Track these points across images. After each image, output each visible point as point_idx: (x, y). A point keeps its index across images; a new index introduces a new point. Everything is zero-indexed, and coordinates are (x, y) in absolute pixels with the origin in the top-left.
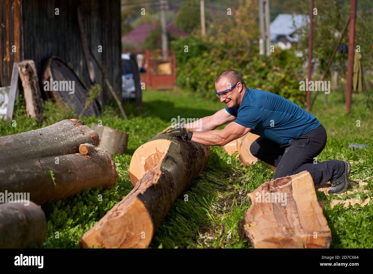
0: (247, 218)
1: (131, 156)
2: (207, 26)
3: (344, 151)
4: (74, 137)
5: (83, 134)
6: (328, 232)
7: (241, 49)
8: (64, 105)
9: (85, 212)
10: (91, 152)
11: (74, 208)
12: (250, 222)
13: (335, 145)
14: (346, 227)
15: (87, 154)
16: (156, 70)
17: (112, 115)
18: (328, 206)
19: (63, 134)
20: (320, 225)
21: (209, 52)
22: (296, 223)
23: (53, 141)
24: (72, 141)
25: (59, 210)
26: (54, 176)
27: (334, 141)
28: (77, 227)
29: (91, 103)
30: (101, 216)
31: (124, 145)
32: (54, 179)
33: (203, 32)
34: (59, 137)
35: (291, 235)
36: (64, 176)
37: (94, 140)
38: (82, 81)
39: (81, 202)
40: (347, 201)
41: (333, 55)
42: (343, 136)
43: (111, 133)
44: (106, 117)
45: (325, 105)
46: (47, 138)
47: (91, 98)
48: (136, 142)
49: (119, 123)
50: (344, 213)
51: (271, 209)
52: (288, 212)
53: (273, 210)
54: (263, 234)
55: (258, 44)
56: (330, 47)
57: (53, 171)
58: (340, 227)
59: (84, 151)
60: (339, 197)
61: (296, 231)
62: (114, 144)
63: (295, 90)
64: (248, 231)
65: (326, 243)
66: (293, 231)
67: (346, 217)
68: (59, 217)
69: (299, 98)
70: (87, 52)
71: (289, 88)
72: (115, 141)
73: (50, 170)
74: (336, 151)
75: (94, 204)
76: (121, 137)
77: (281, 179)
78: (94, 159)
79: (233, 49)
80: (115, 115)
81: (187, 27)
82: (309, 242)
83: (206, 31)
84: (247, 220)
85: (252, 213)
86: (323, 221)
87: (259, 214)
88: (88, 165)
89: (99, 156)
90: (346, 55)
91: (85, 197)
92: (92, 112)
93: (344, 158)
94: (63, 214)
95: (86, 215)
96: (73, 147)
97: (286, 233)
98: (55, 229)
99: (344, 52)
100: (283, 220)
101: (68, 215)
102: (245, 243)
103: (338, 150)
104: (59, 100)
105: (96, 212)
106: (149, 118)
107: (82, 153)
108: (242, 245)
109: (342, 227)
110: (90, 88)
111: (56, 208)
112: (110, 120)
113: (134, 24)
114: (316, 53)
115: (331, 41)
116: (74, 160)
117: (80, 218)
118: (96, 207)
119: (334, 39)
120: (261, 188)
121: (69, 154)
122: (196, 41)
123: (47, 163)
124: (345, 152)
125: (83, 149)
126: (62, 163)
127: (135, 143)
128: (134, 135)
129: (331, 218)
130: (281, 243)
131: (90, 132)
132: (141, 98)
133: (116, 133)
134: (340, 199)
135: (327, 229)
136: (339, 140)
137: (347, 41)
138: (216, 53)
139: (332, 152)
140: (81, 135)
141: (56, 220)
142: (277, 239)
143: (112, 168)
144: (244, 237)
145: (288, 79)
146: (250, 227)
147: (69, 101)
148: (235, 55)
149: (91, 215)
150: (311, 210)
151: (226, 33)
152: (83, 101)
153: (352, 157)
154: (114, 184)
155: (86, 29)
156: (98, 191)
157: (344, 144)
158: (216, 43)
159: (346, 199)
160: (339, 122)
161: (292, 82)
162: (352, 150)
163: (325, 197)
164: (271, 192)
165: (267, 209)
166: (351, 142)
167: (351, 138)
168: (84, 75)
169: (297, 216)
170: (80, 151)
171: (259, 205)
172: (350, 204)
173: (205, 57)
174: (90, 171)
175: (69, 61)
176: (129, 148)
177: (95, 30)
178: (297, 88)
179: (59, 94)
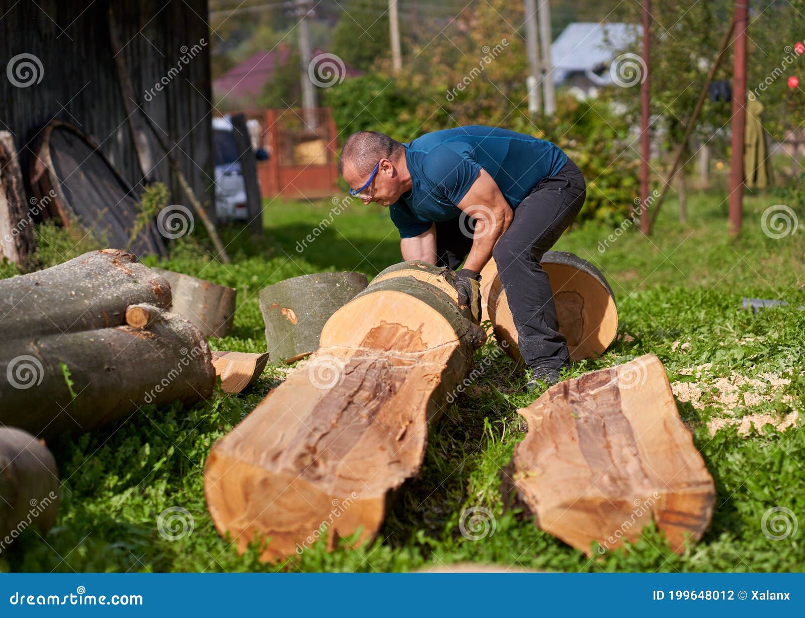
0: (521, 459)
1: (242, 341)
2: (405, 52)
3: (732, 315)
4: (113, 289)
5: (135, 282)
6: (708, 483)
7: (485, 103)
8: (83, 234)
9: (145, 460)
10: (154, 323)
11: (118, 451)
12: (527, 469)
13: (710, 303)
14: (745, 475)
15: (147, 328)
16: (292, 155)
17: (195, 254)
18: (703, 431)
19: (89, 283)
20: (688, 469)
21: (412, 111)
22: (632, 467)
23: (67, 298)
24: (110, 297)
25: (84, 456)
26: (70, 378)
27: (708, 296)
28: (128, 493)
29: (144, 226)
30: (181, 469)
31: (226, 318)
32: (70, 383)
33: (397, 63)
34: (78, 290)
35: (623, 493)
36: (94, 377)
37: (159, 295)
38: (123, 177)
39: (135, 437)
40: (746, 420)
41: (697, 107)
42: (728, 285)
43: (195, 290)
44: (183, 259)
45: (683, 223)
46: (53, 292)
47: (145, 214)
48: (254, 312)
49: (212, 272)
50: (739, 446)
51: (573, 439)
52: (612, 444)
53: (577, 439)
54: (559, 492)
55: (525, 89)
56: (690, 89)
57: (69, 366)
58: (731, 474)
59: (138, 319)
60: (725, 412)
61: (633, 482)
62: (204, 315)
63: (612, 190)
64: (524, 487)
65: (703, 508)
66: (626, 484)
67: (744, 454)
68: (85, 471)
69: (622, 208)
70: (133, 112)
71: (600, 186)
72: (205, 308)
73: (61, 364)
74: (712, 317)
75: (164, 443)
76: (219, 299)
77: (593, 375)
78: (162, 340)
79: (467, 103)
80: (201, 255)
81: (359, 58)
82: (663, 507)
83: (404, 63)
84: (519, 463)
85: (530, 448)
86: (694, 459)
87: (547, 451)
88: (149, 352)
89: (174, 333)
90: (727, 106)
91: (144, 427)
92: (147, 249)
93: (733, 331)
94: (96, 463)
95: (146, 466)
96: (111, 311)
97: (611, 489)
98: (79, 497)
99: (723, 99)
100: (602, 460)
101: (106, 467)
102: (516, 515)
103: (717, 314)
104: (71, 221)
105: (171, 460)
106: (282, 261)
107: (134, 325)
108: (511, 521)
109: (736, 474)
110: (141, 191)
111: (78, 451)
112: (190, 266)
113: (237, 54)
114: (658, 104)
115: (692, 75)
116: (114, 340)
117: (134, 473)
118: (169, 447)
119: (698, 71)
120: (548, 396)
121: (104, 327)
122: (383, 85)
123: (53, 348)
124: (736, 315)
125: (136, 317)
126: (89, 347)
127: (252, 314)
128: (248, 297)
129: (710, 456)
130: (600, 511)
131: (149, 278)
132: (260, 218)
133: (207, 289)
134: (729, 416)
135: (705, 476)
136: (718, 293)
137: (730, 74)
138: (428, 112)
139: (705, 319)
140: (131, 285)
141: (79, 478)
142: (590, 502)
143: (203, 359)
144: (514, 502)
145: (595, 165)
146: (528, 480)
147: (94, 224)
148: (473, 117)
149: (158, 466)
150: (666, 437)
151: (451, 65)
152: (125, 224)
153: (750, 328)
154: (210, 397)
155: (129, 58)
156: (172, 413)
157: (730, 301)
158: (428, 90)
159: (742, 417)
160: (715, 257)
161: (605, 171)
162: (750, 312)
163: (695, 413)
164: (573, 402)
165: (564, 438)
166: (747, 296)
167: (746, 289)
168: (126, 165)
169: (635, 452)
170: (128, 321)
171: (547, 431)
172: (752, 427)
173: (405, 123)
174: (153, 366)
175: (92, 132)
176: (237, 323)
177: (151, 60)
178: (617, 185)
179: (71, 208)
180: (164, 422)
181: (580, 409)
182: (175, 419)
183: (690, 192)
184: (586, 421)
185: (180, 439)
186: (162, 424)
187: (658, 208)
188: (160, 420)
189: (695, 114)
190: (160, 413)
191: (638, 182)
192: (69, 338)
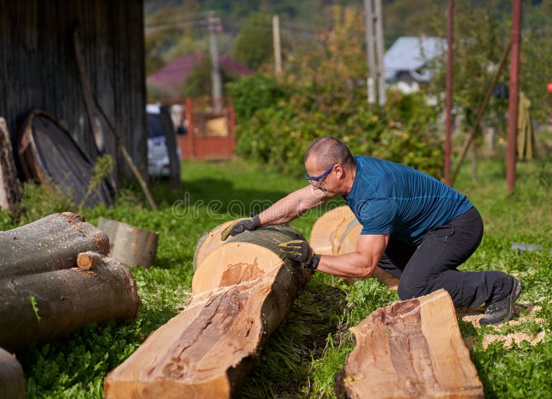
0: (349, 367)
1: (162, 270)
2: (283, 57)
3: (503, 256)
4: (68, 241)
5: (84, 236)
6: (479, 387)
7: (338, 95)
8: (54, 189)
9: (87, 363)
10: (96, 265)
11: (70, 357)
12: (354, 375)
13: (489, 246)
14: (507, 379)
15: (91, 269)
16: (204, 129)
17: (132, 203)
18: (478, 346)
19: (52, 237)
20: (466, 376)
21: (287, 100)
22: (427, 374)
23: (35, 249)
24: (66, 247)
25: (45, 360)
26: (36, 306)
28: (75, 388)
29: (97, 185)
31: (151, 253)
32: (36, 310)
33: (278, 67)
34: (44, 242)
35: (419, 394)
36: (53, 305)
37: (101, 245)
38: (83, 150)
39: (81, 346)
40: (510, 336)
41: (485, 100)
42: (503, 231)
43: (129, 234)
44: (124, 207)
45: (474, 182)
46: (26, 244)
47: (98, 177)
49: (144, 217)
50: (504, 356)
51: (386, 352)
52: (414, 357)
53: (389, 353)
54: (374, 393)
55: (366, 87)
56: (481, 90)
57: (35, 297)
58: (497, 378)
59: (85, 263)
60: (496, 330)
61: (427, 386)
62: (136, 251)
63: (425, 159)
64: (351, 388)
66: (422, 387)
67: (507, 363)
68: (45, 371)
69: (432, 171)
70: (90, 102)
71: (416, 156)
73: (30, 296)
74: (490, 256)
75: (102, 350)
76: (146, 240)
77: (403, 304)
78: (102, 277)
79: (326, 95)
80: (136, 204)
81: (253, 60)
83: (283, 66)
84: (348, 371)
85: (357, 359)
86: (471, 370)
87: (369, 361)
88: (93, 286)
89: (110, 272)
90: (506, 101)
91: (88, 339)
92: (99, 200)
93: (504, 267)
94: (53, 366)
95: (89, 367)
96: (67, 257)
97: (411, 391)
98: (40, 391)
99: (502, 97)
100: (406, 369)
101: (61, 368)
103: (494, 254)
104: (46, 181)
105: (107, 362)
107: (83, 267)
109: (501, 379)
110: (96, 161)
111: (41, 357)
112: (129, 212)
113: (168, 56)
114: (457, 98)
115: (481, 79)
116: (68, 278)
117: (80, 373)
118: (105, 353)
119: (486, 75)
120: (372, 318)
121: (61, 269)
122: (267, 82)
123: (24, 285)
124: (506, 257)
125: (84, 261)
126: (50, 284)
127: (170, 249)
128: (168, 235)
129: (483, 364)
131: (94, 233)
132: (178, 175)
133: (138, 233)
134: (498, 333)
135: (477, 382)
136: (496, 238)
137: (507, 79)
138: (298, 101)
139: (485, 258)
140: (81, 238)
141: (42, 377)
143: (131, 290)
144: (344, 397)
145: (413, 140)
146: (354, 383)
147: (62, 182)
148: (330, 105)
149: (97, 367)
150: (451, 352)
151: (314, 69)
152: (84, 182)
153: (516, 266)
154: (135, 317)
155: (88, 66)
156: (109, 328)
157: (504, 244)
158: (299, 84)
159: (507, 334)
160: (495, 208)
161: (421, 145)
162: (517, 254)
163: (475, 330)
164: (388, 324)
165: (381, 352)
166: (515, 241)
167: (515, 235)
168: (85, 140)
169: (429, 363)
170: (78, 264)
171: (369, 346)
172: (514, 342)
173: (282, 108)
174: (95, 296)
175: (62, 117)
176: (159, 256)
177: (104, 67)
178: (429, 155)
179: (45, 171)
180: (102, 335)
181: (392, 330)
182: (110, 332)
183: (479, 158)
184: (396, 340)
185: (113, 347)
186: (101, 337)
187: (457, 172)
188: (99, 334)
189: (484, 104)
190: (100, 328)
191: (443, 153)
192: (37, 277)
